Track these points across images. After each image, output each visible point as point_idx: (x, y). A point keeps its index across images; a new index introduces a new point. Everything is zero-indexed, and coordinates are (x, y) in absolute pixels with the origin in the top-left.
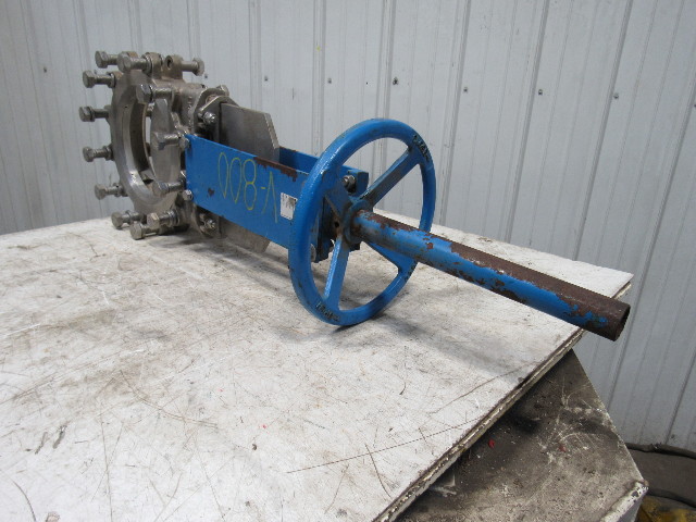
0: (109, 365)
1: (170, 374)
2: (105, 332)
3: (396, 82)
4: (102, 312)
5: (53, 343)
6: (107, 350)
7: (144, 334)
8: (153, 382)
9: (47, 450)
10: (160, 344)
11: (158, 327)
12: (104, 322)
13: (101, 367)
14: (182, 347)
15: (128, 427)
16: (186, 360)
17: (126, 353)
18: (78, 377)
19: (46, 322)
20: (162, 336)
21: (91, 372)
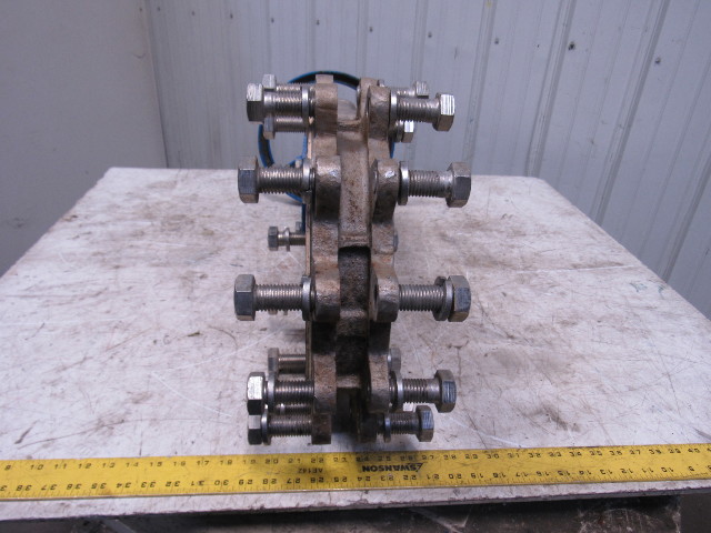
0: (478, 233)
1: (450, 220)
2: (475, 251)
3: (572, 47)
4: (473, 266)
5: (508, 255)
6: (478, 240)
7: (453, 241)
8: (461, 219)
9: (509, 214)
10: (447, 233)
11: (442, 242)
12: (474, 258)
13: (482, 234)
14: (437, 227)
15: (478, 210)
16: (440, 222)
17: (467, 235)
18: (495, 233)
19: (513, 272)
20: (443, 237)
21: (488, 233)
